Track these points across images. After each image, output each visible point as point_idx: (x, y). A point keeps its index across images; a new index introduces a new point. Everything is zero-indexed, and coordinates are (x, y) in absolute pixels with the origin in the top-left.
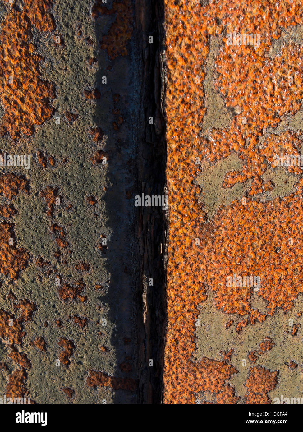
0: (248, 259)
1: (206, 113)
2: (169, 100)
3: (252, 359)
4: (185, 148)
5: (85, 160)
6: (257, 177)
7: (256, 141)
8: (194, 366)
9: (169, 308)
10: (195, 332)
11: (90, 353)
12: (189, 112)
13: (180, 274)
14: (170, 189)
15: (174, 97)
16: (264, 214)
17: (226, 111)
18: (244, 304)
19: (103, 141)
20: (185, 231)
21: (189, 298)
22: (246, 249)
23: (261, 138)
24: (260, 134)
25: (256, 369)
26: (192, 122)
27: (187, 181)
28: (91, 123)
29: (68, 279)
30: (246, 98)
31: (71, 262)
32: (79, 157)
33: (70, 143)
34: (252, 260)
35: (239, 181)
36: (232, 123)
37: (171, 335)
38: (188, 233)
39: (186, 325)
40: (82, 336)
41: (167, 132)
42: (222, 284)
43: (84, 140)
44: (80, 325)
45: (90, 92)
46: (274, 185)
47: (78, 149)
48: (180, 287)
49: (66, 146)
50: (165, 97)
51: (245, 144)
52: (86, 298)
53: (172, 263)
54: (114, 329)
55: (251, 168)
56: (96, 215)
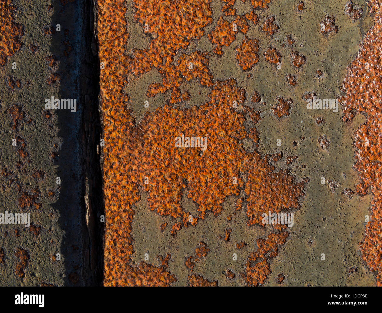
0: (176, 161)
1: (129, 38)
2: (100, 28)
3: (189, 267)
4: (114, 64)
5: (43, 81)
6: (175, 89)
7: (172, 59)
8: (133, 271)
9: (106, 208)
10: (131, 233)
11: (42, 263)
12: (115, 37)
13: (115, 174)
14: (103, 97)
15: (104, 26)
16: (185, 120)
17: (145, 36)
18: (176, 206)
19: (57, 66)
20: (118, 134)
21: (124, 198)
22: (173, 152)
23: (175, 58)
24: (174, 54)
25: (195, 278)
26: (119, 44)
27: (117, 91)
28: (48, 52)
29: (27, 187)
30: (160, 27)
31: (29, 170)
32: (39, 80)
33: (32, 68)
34: (179, 162)
35: (161, 92)
36: (150, 45)
37: (110, 236)
38: (120, 136)
39: (122, 226)
40: (36, 245)
41: (100, 52)
42: (153, 185)
43: (43, 65)
44: (35, 233)
45: (48, 29)
46: (191, 96)
47: (38, 73)
48: (116, 186)
49: (30, 71)
50: (97, 26)
51: (162, 62)
52: (41, 205)
53: (107, 163)
54: (63, 237)
55: (170, 80)
56: (51, 127)
